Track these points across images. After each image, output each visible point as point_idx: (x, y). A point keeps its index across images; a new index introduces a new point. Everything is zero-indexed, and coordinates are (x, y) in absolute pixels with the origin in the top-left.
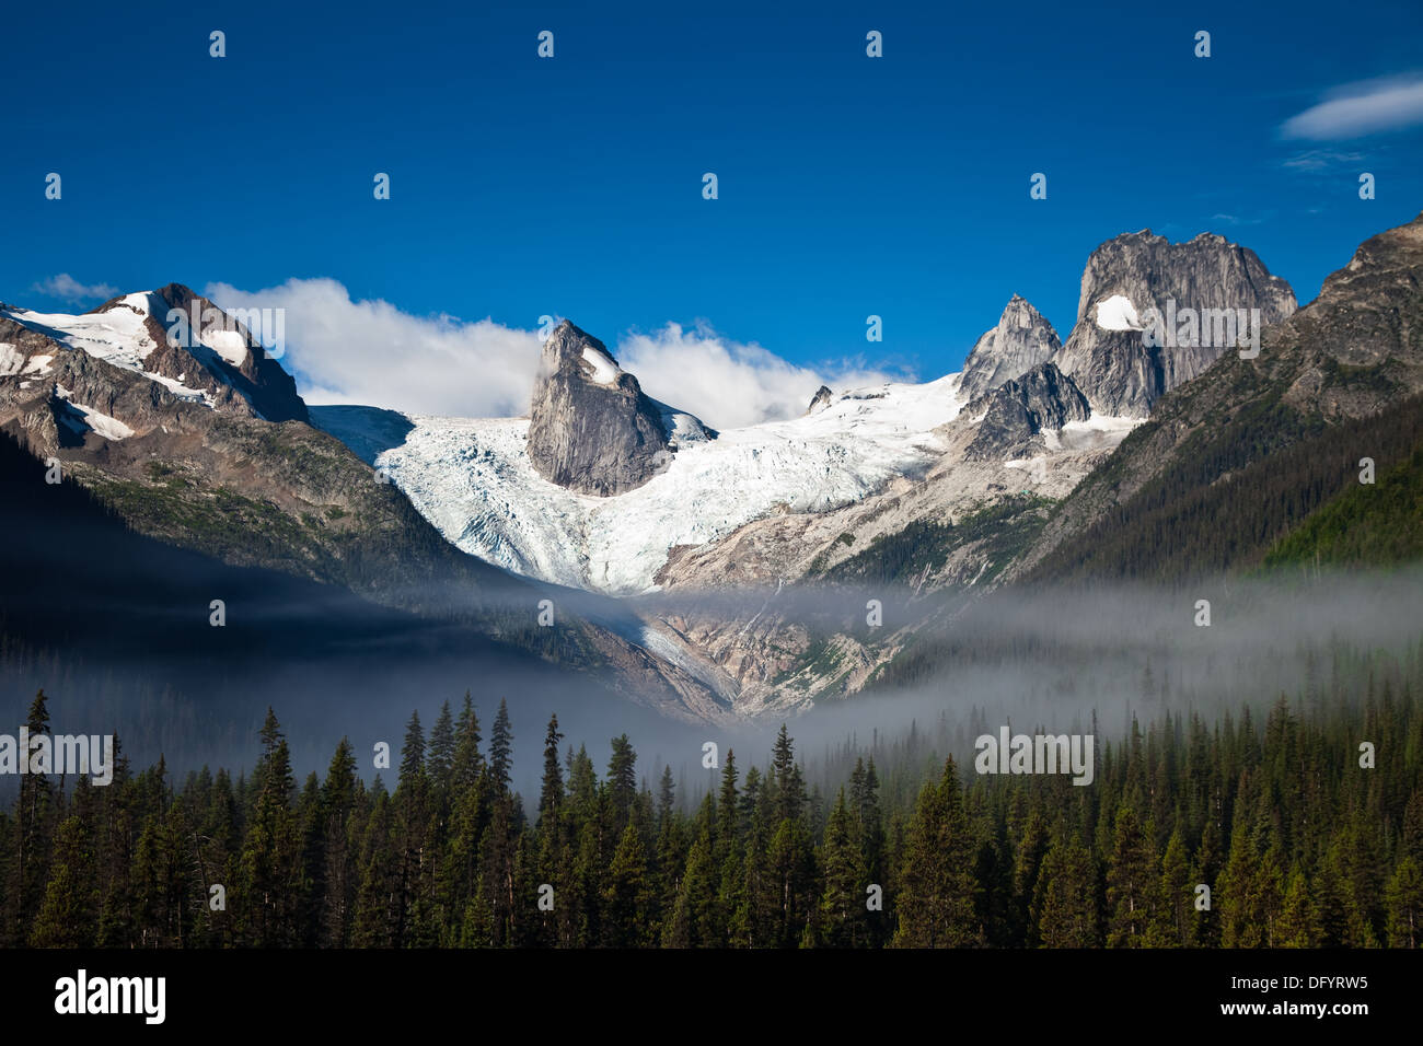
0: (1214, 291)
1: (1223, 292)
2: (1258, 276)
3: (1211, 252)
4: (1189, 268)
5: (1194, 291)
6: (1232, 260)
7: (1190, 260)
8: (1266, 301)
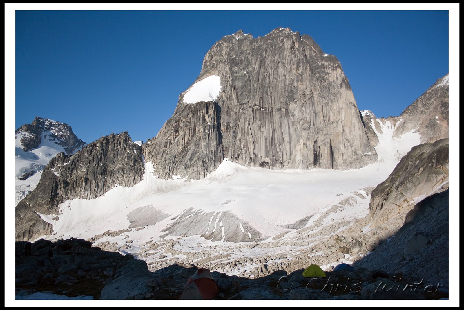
0: (278, 67)
1: (284, 67)
2: (313, 54)
3: (279, 40)
4: (262, 53)
5: (262, 69)
6: (293, 44)
7: (264, 47)
8: (319, 73)
